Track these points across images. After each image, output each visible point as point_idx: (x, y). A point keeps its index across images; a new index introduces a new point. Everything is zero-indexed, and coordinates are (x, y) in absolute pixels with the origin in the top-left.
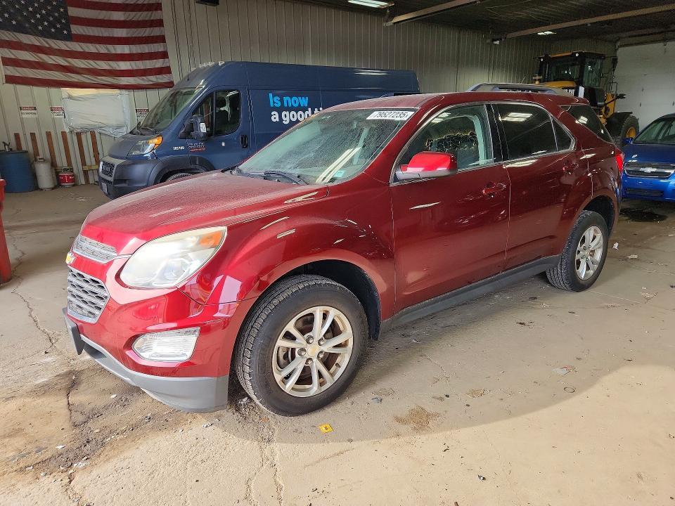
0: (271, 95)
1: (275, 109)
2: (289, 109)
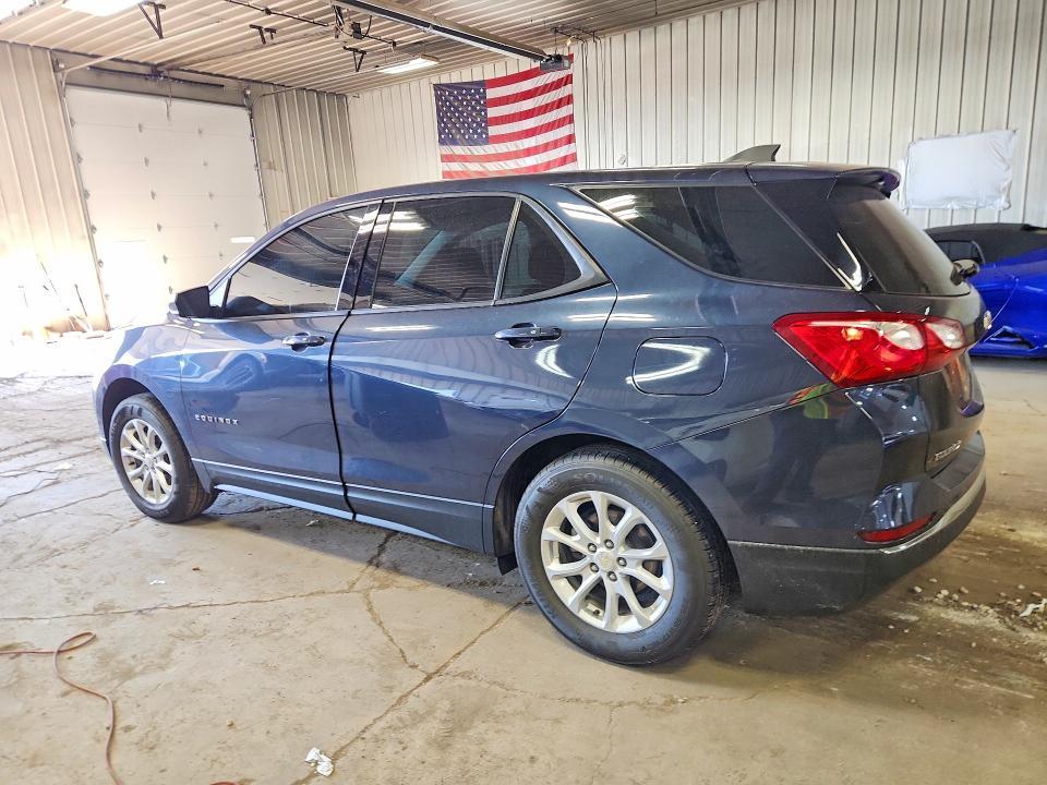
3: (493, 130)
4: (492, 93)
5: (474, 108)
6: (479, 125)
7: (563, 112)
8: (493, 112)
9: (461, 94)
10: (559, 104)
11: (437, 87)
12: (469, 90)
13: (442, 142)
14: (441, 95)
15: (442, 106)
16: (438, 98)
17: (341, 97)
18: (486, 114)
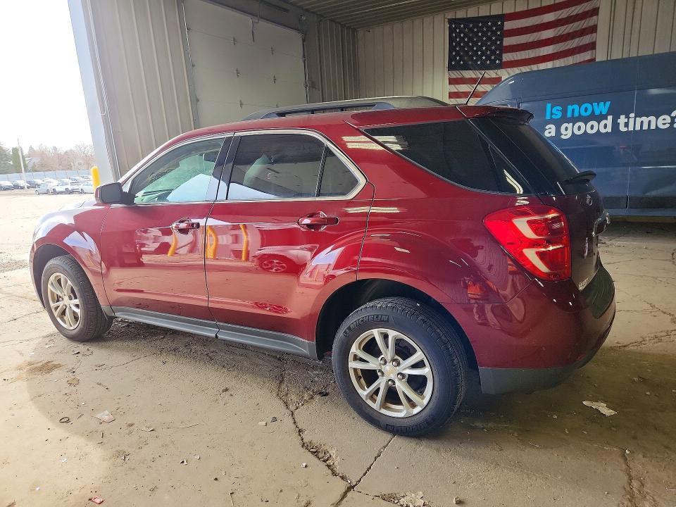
0: (549, 106)
1: (552, 121)
2: (574, 120)
3: (507, 57)
4: (509, 25)
5: (489, 38)
6: (493, 52)
7: (586, 40)
8: (508, 41)
9: (477, 27)
10: (582, 33)
11: (451, 21)
12: (485, 24)
13: (451, 68)
14: (455, 28)
15: (456, 37)
16: (451, 30)
17: (354, 30)
18: (502, 43)
